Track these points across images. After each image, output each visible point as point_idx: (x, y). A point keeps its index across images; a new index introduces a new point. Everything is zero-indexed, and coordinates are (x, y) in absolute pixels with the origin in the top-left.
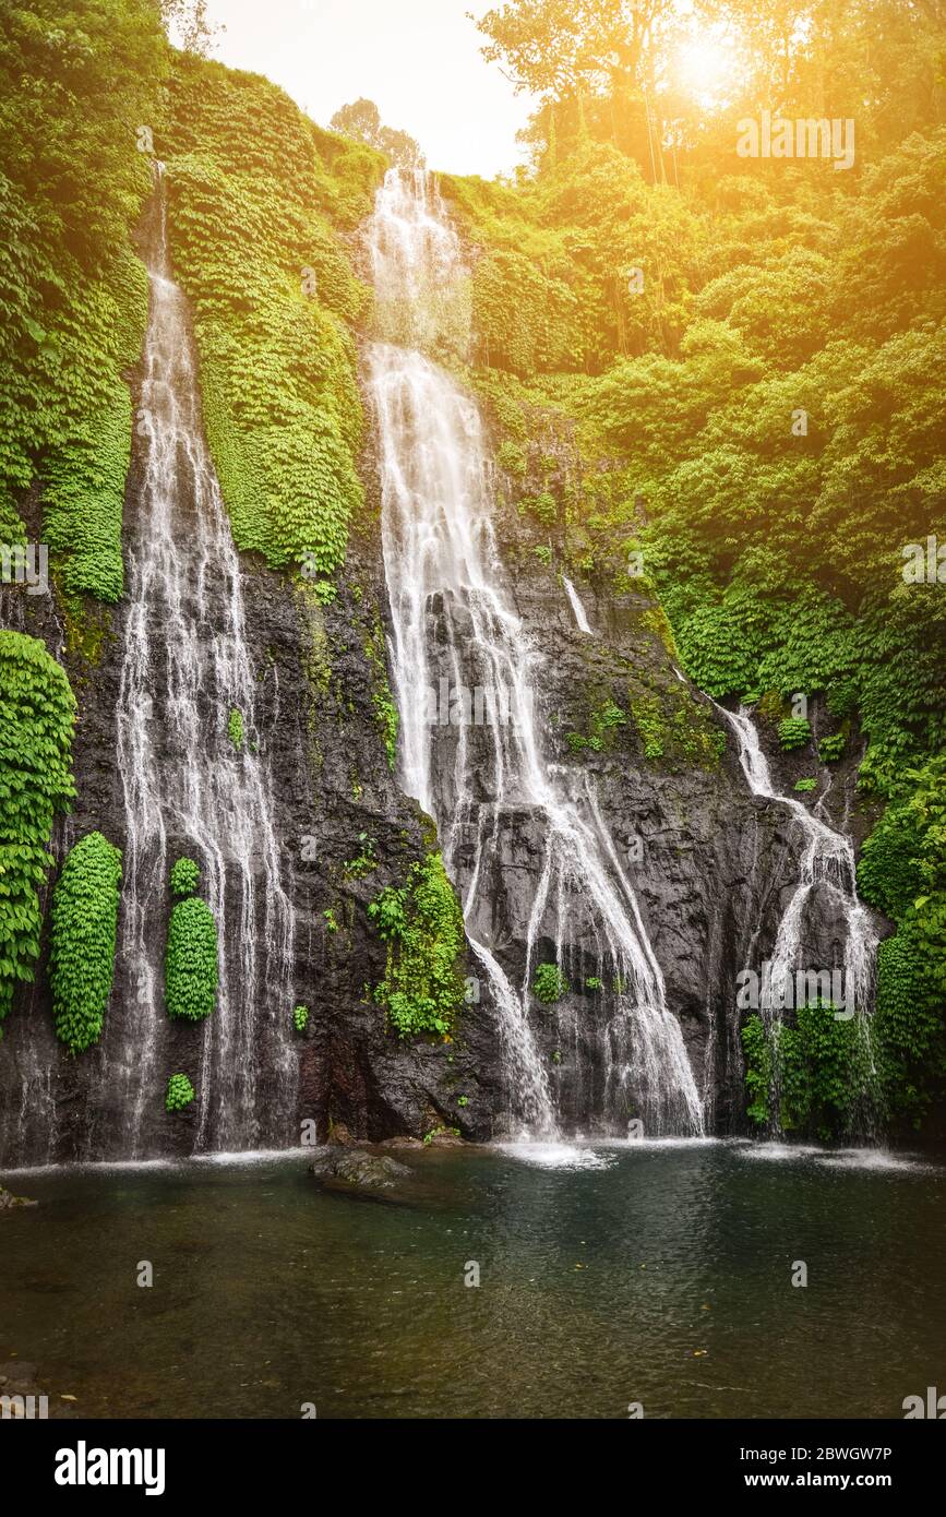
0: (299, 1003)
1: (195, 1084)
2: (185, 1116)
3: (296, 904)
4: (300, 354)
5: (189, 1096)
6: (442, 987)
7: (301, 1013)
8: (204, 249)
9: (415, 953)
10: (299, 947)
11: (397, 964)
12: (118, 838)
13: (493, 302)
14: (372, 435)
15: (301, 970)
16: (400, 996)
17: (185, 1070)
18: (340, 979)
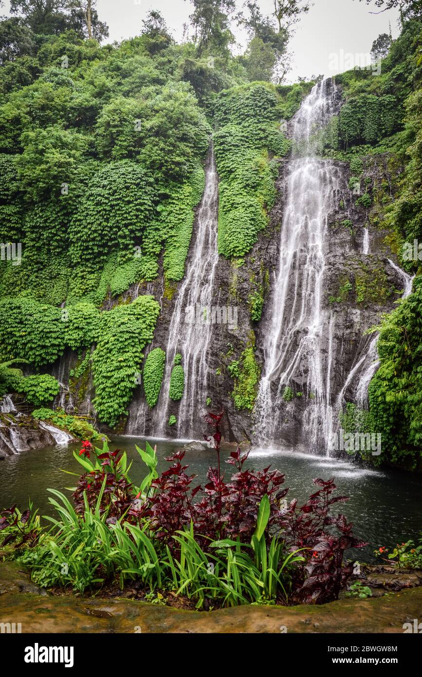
0: (208, 397)
1: (177, 419)
2: (173, 427)
3: (209, 366)
4: (247, 180)
5: (174, 421)
6: (251, 394)
7: (209, 401)
8: (222, 157)
9: (243, 382)
10: (208, 380)
11: (237, 386)
12: (164, 348)
13: (346, 121)
14: (283, 198)
15: (209, 387)
16: (238, 396)
17: (175, 415)
18: (220, 390)
